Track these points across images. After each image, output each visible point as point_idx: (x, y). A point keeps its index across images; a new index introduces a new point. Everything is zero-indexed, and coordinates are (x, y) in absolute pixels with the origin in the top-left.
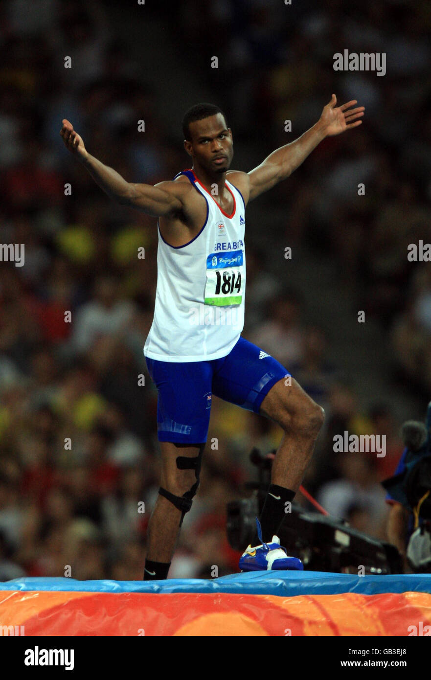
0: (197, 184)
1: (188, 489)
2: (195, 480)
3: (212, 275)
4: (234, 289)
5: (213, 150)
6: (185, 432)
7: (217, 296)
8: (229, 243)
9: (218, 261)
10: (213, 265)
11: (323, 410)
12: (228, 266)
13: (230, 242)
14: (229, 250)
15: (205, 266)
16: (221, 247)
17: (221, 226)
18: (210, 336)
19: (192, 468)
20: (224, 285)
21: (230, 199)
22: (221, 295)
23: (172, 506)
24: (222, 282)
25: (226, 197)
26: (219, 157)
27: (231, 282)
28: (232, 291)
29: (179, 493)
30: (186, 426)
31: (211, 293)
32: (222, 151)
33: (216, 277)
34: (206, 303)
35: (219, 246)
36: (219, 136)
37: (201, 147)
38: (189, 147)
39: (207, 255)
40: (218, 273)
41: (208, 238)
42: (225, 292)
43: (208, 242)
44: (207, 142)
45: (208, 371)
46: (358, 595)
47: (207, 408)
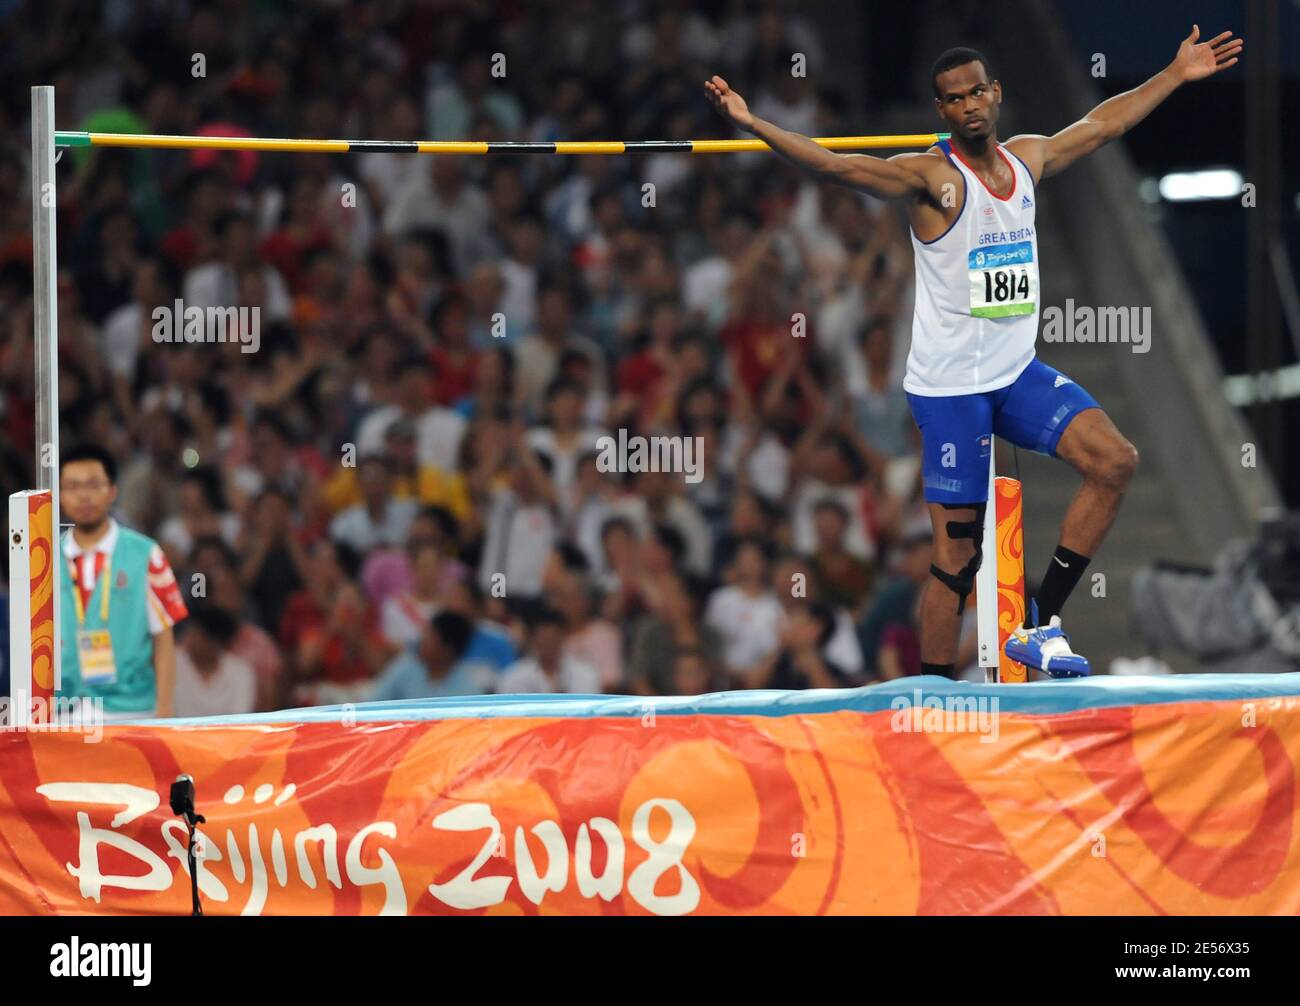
0: (953, 157)
1: (965, 564)
2: (973, 553)
3: (978, 277)
4: (1016, 293)
5: (965, 110)
6: (954, 489)
7: (989, 304)
8: (1002, 234)
9: (986, 257)
10: (979, 263)
11: (1136, 453)
12: (1001, 264)
13: (1005, 231)
14: (1003, 242)
15: (967, 265)
16: (991, 239)
17: (989, 211)
18: (984, 360)
19: (970, 537)
20: (998, 288)
21: (1007, 176)
22: (995, 303)
23: (946, 588)
24: (994, 286)
25: (1001, 174)
26: (973, 119)
27: (1009, 284)
28: (1013, 297)
29: (953, 570)
30: (955, 481)
31: (978, 301)
32: (977, 112)
33: (984, 279)
34: (972, 315)
35: (987, 238)
36: (973, 92)
37: (950, 107)
38: (941, 107)
39: (970, 251)
40: (988, 276)
41: (969, 228)
42: (1000, 299)
43: (969, 234)
44: (957, 100)
45: (984, 407)
46: (855, 713)
47: (982, 456)
